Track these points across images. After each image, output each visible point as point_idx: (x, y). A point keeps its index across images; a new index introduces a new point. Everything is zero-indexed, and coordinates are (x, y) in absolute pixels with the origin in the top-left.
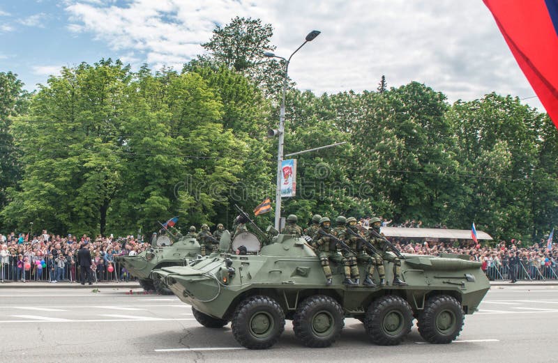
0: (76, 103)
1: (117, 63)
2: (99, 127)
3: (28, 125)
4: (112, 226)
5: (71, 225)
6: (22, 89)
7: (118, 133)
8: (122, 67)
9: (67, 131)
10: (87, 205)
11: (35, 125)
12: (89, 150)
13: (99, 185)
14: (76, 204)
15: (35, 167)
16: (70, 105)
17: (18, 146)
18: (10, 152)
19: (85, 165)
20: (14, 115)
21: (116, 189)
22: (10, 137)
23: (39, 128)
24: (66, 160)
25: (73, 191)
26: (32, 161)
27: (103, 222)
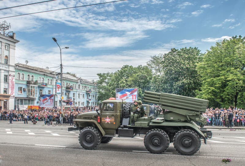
0: (223, 55)
1: (239, 37)
2: (233, 63)
3: (203, 66)
4: (240, 103)
5: (222, 103)
6: (200, 53)
7: (241, 65)
8: (242, 38)
9: (219, 67)
10: (229, 95)
11: (206, 66)
12: (229, 73)
13: (234, 87)
14: (224, 95)
15: (207, 82)
16: (220, 56)
17: (199, 74)
18: (196, 76)
19: (227, 79)
20: (197, 63)
21: (241, 88)
22: (196, 72)
23: (207, 67)
24: (219, 78)
25: (222, 90)
26: (205, 80)
27: (236, 102)
